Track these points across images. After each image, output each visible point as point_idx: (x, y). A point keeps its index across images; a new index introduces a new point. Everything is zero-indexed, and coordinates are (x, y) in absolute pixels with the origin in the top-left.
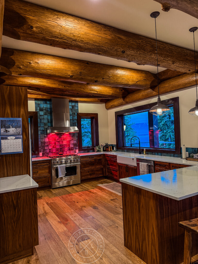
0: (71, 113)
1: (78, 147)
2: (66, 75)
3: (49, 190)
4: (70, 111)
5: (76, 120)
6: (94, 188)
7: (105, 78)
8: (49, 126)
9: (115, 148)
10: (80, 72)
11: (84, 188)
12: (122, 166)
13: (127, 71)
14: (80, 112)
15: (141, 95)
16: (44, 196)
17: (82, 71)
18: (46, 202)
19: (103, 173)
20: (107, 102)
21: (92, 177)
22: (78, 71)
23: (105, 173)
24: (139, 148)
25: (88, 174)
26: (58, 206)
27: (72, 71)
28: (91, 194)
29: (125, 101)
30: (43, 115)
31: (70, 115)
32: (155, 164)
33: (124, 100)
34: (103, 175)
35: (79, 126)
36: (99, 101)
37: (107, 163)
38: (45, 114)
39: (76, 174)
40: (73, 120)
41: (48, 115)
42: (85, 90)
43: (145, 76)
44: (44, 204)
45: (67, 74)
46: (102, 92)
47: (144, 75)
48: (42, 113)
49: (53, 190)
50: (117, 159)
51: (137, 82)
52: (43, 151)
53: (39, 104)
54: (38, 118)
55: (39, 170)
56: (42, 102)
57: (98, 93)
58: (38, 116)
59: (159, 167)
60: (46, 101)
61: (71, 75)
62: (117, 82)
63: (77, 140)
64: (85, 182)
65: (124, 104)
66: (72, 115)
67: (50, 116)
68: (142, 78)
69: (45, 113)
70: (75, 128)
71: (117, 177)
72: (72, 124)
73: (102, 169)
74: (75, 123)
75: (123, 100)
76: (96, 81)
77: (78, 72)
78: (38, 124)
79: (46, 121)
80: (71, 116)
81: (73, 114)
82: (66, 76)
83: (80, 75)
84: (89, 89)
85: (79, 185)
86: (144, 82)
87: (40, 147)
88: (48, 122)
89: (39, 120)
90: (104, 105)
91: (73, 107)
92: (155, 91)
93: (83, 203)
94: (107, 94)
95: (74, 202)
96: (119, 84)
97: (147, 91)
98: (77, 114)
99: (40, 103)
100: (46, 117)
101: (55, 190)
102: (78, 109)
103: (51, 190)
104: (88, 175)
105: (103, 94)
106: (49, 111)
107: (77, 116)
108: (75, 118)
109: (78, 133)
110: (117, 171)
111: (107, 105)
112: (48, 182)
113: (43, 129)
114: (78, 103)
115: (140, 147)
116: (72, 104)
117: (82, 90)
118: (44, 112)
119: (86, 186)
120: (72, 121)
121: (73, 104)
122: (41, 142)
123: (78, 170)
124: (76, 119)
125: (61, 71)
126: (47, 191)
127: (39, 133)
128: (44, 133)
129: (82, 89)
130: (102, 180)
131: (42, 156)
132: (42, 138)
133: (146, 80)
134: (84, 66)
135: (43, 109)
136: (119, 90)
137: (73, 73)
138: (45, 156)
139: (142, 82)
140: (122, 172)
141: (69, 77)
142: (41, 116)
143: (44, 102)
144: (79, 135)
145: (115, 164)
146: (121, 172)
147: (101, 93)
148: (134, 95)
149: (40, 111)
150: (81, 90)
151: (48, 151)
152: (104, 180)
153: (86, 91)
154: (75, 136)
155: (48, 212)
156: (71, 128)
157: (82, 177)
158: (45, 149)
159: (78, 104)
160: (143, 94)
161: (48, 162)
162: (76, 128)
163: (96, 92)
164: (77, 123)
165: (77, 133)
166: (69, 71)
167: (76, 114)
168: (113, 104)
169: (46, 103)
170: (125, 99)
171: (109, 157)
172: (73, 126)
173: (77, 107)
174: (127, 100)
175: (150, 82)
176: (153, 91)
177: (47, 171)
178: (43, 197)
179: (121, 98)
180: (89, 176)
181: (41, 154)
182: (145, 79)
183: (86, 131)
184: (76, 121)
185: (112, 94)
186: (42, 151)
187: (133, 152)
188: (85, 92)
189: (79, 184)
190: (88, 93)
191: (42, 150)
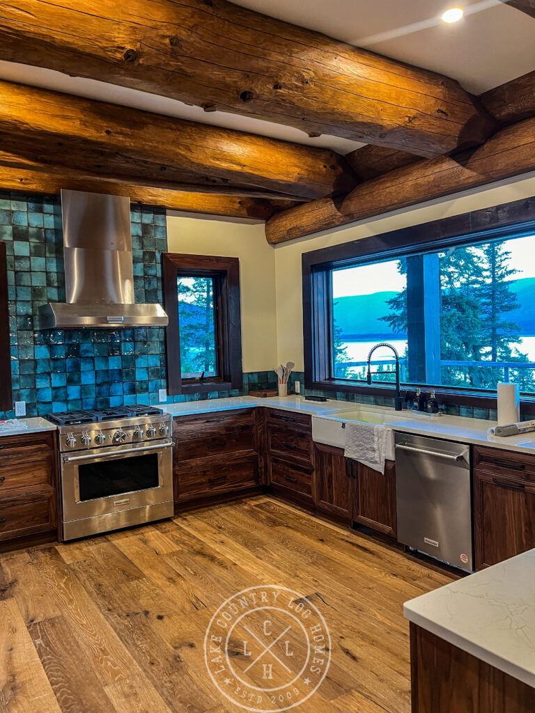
0: (140, 253)
1: (163, 382)
2: (104, 44)
3: (50, 550)
4: (136, 245)
5: (158, 279)
6: (223, 538)
7: (286, 87)
8: (54, 301)
9: (298, 384)
10: (172, 39)
11: (185, 538)
12: (330, 455)
13: (375, 64)
14: (172, 249)
15: (410, 183)
16: (24, 584)
17: (183, 34)
18: (28, 616)
19: (256, 478)
20: (273, 215)
21: (217, 490)
22: (161, 32)
23: (263, 477)
24: (394, 387)
25: (203, 480)
26: (77, 643)
27: (134, 29)
28: (216, 570)
29: (342, 209)
30: (29, 257)
31: (135, 261)
32: (476, 456)
33: (339, 209)
34: (257, 481)
35: (171, 304)
36: (244, 212)
37: (270, 439)
38: (37, 252)
39: (155, 483)
40: (146, 278)
41: (48, 255)
42: (194, 155)
43: (445, 97)
44: (14, 631)
45: (109, 40)
46: (261, 166)
47: (438, 91)
48: (22, 248)
49: (67, 547)
50: (310, 429)
51: (414, 118)
52: (30, 396)
53: (13, 212)
54: (9, 268)
55: (8, 471)
56: (24, 206)
57: (246, 170)
58: (9, 258)
59: (494, 469)
60: (42, 203)
61: (129, 47)
62: (333, 112)
63: (160, 354)
64: (191, 510)
65: (337, 223)
66: (143, 260)
67: (55, 261)
68: (432, 102)
69: (35, 247)
70: (153, 310)
71: (310, 493)
72: (144, 295)
73: (253, 461)
74: (155, 291)
75: (335, 208)
76: (245, 96)
77: (164, 37)
78: (10, 292)
79: (38, 281)
80: (140, 265)
81: (147, 257)
82: (103, 48)
83: (174, 55)
84: (207, 151)
85: (167, 526)
86: (437, 123)
87: (18, 381)
88: (49, 284)
89: (11, 275)
90: (260, 227)
91: (145, 228)
92: (468, 168)
93: (184, 620)
94: (278, 177)
95: (146, 613)
96: (342, 118)
97: (438, 170)
98: (164, 256)
99: (13, 209)
100: (39, 263)
101: (72, 546)
102: (165, 240)
103: (61, 549)
104: (201, 484)
105: (265, 175)
106: (54, 240)
107: (162, 263)
108: (152, 272)
109: (165, 328)
110: (309, 472)
111: (271, 229)
112: (47, 518)
113: (30, 311)
114: (165, 214)
115: (397, 384)
116: (141, 217)
117: (183, 153)
118: (32, 244)
119: (196, 527)
120: (141, 283)
121: (148, 218)
122: (22, 361)
123: (165, 470)
124: (159, 274)
125: (75, 19)
126: (41, 554)
127: (13, 326)
128: (32, 326)
129: (179, 151)
130: (253, 503)
131: (25, 415)
132: (26, 347)
133: (447, 115)
134: (190, 10)
135: (27, 231)
136: (325, 167)
137: (138, 37)
138: (36, 414)
139: (433, 121)
140: (330, 475)
141: (119, 56)
142: (18, 258)
143: (31, 205)
144: (170, 338)
145: (303, 445)
146: (326, 476)
147: (256, 173)
148: (381, 187)
149: (14, 239)
150: (177, 154)
151: (48, 395)
152: (262, 501)
153: (195, 160)
154: (155, 339)
155: (23, 683)
156: (143, 307)
157: (179, 493)
158: (37, 387)
159: (165, 220)
160: (420, 181)
161: (44, 442)
162: (160, 312)
163: (238, 168)
164: (163, 290)
165: (160, 328)
166: (119, 23)
167: (158, 255)
168: (294, 224)
169: (40, 210)
170: (345, 203)
171: (281, 417)
172: (147, 302)
173: (160, 229)
174: (353, 205)
175: (460, 127)
176: (464, 165)
177: (42, 474)
178: (16, 589)
179: (327, 202)
180: (207, 490)
181: (20, 407)
182: (442, 108)
183: (194, 322)
184: (160, 284)
185: (300, 179)
186: (24, 397)
187: (369, 402)
188: (193, 163)
189: (168, 520)
190: (205, 168)
191: (25, 392)
